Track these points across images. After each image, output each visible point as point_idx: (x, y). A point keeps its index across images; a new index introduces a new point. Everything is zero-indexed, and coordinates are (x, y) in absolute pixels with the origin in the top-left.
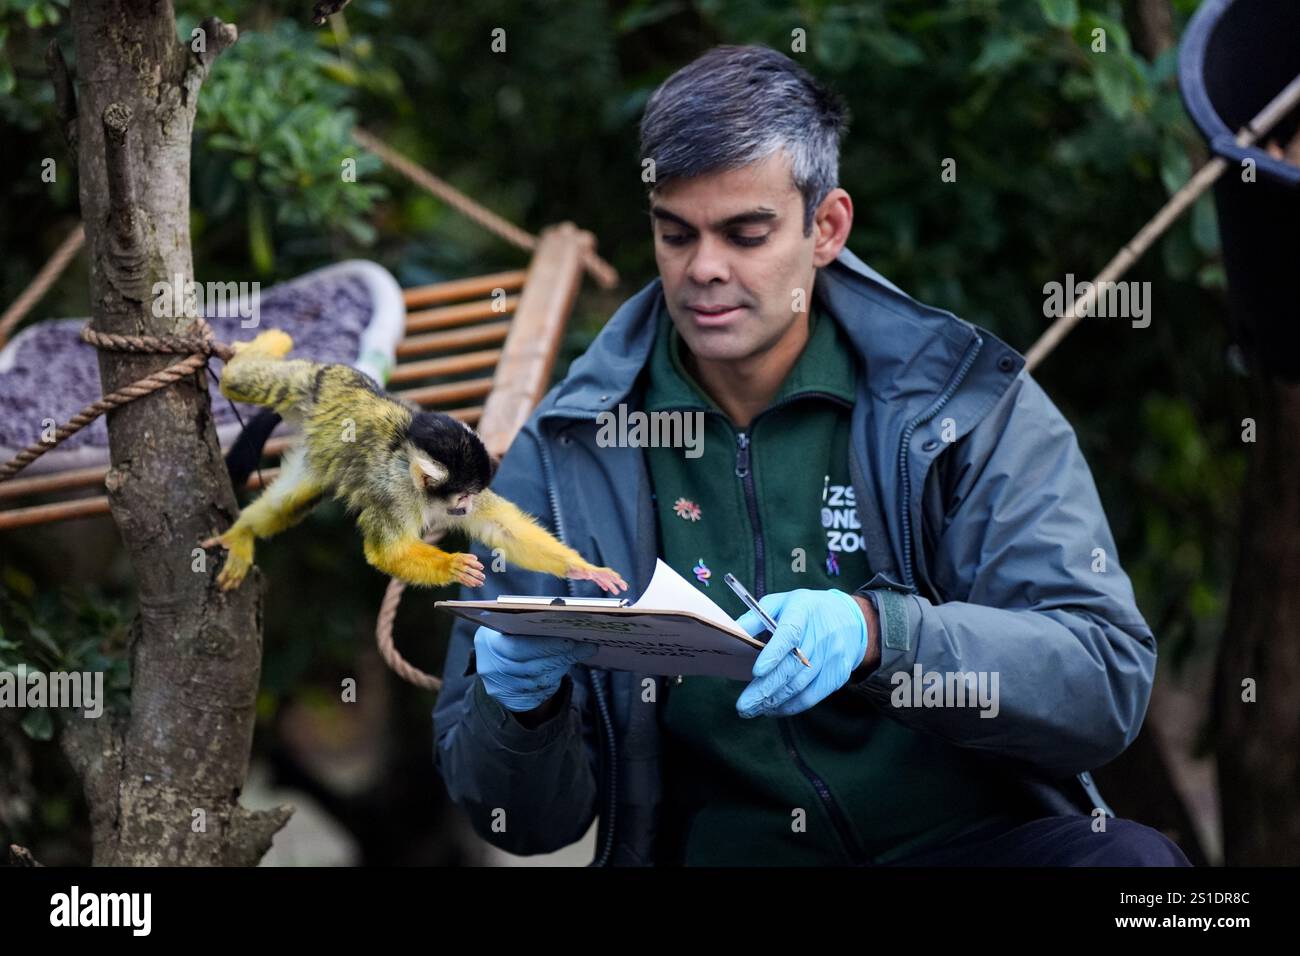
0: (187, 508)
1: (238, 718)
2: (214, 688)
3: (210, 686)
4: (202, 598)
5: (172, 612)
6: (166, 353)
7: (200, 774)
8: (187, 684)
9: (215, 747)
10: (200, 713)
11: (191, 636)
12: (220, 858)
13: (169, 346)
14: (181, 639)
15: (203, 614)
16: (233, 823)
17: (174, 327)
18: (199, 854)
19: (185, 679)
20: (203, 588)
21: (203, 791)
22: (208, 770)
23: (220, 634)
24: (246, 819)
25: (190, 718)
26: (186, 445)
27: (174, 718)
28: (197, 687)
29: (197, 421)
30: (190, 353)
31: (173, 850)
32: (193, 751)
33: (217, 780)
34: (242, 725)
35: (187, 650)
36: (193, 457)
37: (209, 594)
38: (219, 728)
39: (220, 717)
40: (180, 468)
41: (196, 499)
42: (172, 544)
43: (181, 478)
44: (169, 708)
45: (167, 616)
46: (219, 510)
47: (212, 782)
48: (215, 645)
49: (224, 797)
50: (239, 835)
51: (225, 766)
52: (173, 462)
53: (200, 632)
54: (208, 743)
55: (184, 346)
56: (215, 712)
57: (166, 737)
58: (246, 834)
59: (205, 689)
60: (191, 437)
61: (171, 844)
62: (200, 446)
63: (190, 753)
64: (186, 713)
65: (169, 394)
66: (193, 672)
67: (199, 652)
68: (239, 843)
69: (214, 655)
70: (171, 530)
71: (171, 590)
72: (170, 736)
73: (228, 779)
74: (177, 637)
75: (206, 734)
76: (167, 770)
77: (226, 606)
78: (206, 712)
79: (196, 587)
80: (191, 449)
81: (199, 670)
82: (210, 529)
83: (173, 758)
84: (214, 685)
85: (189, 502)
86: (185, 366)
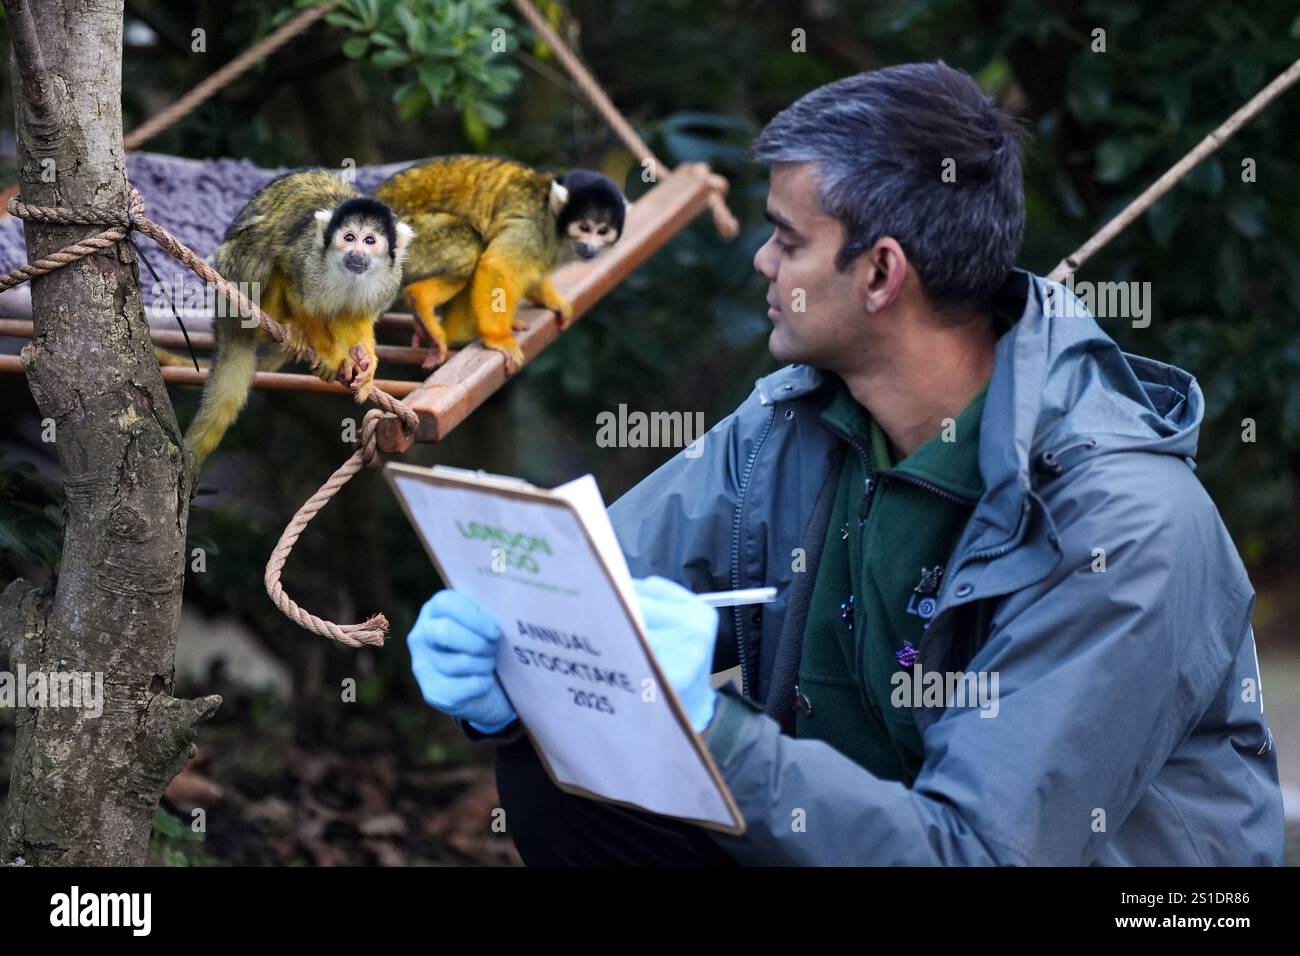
0: (100, 385)
1: (156, 603)
2: (127, 572)
3: (123, 569)
4: (115, 478)
5: (87, 492)
6: (83, 225)
7: (114, 660)
8: (100, 566)
9: (130, 632)
10: (114, 597)
11: (103, 517)
12: (135, 746)
13: (84, 218)
14: (94, 520)
15: (115, 495)
16: (151, 711)
17: (93, 198)
18: (113, 743)
19: (99, 562)
20: (115, 468)
21: (118, 678)
22: (123, 656)
23: (131, 516)
24: (166, 708)
25: (103, 602)
26: (102, 320)
27: (90, 601)
28: (110, 569)
29: (115, 296)
30: (108, 226)
31: (86, 737)
32: (108, 636)
33: (134, 667)
34: (160, 610)
35: (100, 532)
36: (108, 332)
37: (122, 474)
38: (134, 612)
39: (135, 601)
40: (94, 343)
41: (109, 377)
42: (83, 422)
43: (94, 354)
44: (86, 590)
45: (83, 495)
46: (138, 388)
47: (128, 668)
48: (125, 527)
49: (143, 685)
50: (156, 723)
51: (143, 652)
52: (87, 337)
53: (112, 514)
54: (123, 628)
55: (100, 218)
56: (130, 597)
57: (82, 620)
58: (164, 723)
59: (118, 572)
60: (107, 312)
61: (84, 732)
62: (117, 321)
63: (105, 637)
64: (100, 597)
65: (85, 267)
66: (106, 554)
67: (110, 534)
68: (156, 733)
69: (125, 537)
70: (84, 407)
71: (85, 469)
72: (84, 620)
73: (146, 665)
74: (92, 517)
75: (121, 618)
76: (82, 654)
77: (137, 487)
78: (120, 595)
79: (109, 467)
80: (108, 324)
81: (112, 552)
82: (126, 407)
83: (88, 642)
84: (126, 568)
85: (102, 378)
86: (101, 239)
